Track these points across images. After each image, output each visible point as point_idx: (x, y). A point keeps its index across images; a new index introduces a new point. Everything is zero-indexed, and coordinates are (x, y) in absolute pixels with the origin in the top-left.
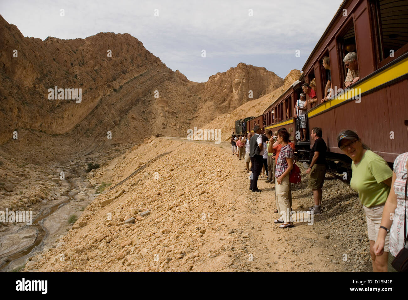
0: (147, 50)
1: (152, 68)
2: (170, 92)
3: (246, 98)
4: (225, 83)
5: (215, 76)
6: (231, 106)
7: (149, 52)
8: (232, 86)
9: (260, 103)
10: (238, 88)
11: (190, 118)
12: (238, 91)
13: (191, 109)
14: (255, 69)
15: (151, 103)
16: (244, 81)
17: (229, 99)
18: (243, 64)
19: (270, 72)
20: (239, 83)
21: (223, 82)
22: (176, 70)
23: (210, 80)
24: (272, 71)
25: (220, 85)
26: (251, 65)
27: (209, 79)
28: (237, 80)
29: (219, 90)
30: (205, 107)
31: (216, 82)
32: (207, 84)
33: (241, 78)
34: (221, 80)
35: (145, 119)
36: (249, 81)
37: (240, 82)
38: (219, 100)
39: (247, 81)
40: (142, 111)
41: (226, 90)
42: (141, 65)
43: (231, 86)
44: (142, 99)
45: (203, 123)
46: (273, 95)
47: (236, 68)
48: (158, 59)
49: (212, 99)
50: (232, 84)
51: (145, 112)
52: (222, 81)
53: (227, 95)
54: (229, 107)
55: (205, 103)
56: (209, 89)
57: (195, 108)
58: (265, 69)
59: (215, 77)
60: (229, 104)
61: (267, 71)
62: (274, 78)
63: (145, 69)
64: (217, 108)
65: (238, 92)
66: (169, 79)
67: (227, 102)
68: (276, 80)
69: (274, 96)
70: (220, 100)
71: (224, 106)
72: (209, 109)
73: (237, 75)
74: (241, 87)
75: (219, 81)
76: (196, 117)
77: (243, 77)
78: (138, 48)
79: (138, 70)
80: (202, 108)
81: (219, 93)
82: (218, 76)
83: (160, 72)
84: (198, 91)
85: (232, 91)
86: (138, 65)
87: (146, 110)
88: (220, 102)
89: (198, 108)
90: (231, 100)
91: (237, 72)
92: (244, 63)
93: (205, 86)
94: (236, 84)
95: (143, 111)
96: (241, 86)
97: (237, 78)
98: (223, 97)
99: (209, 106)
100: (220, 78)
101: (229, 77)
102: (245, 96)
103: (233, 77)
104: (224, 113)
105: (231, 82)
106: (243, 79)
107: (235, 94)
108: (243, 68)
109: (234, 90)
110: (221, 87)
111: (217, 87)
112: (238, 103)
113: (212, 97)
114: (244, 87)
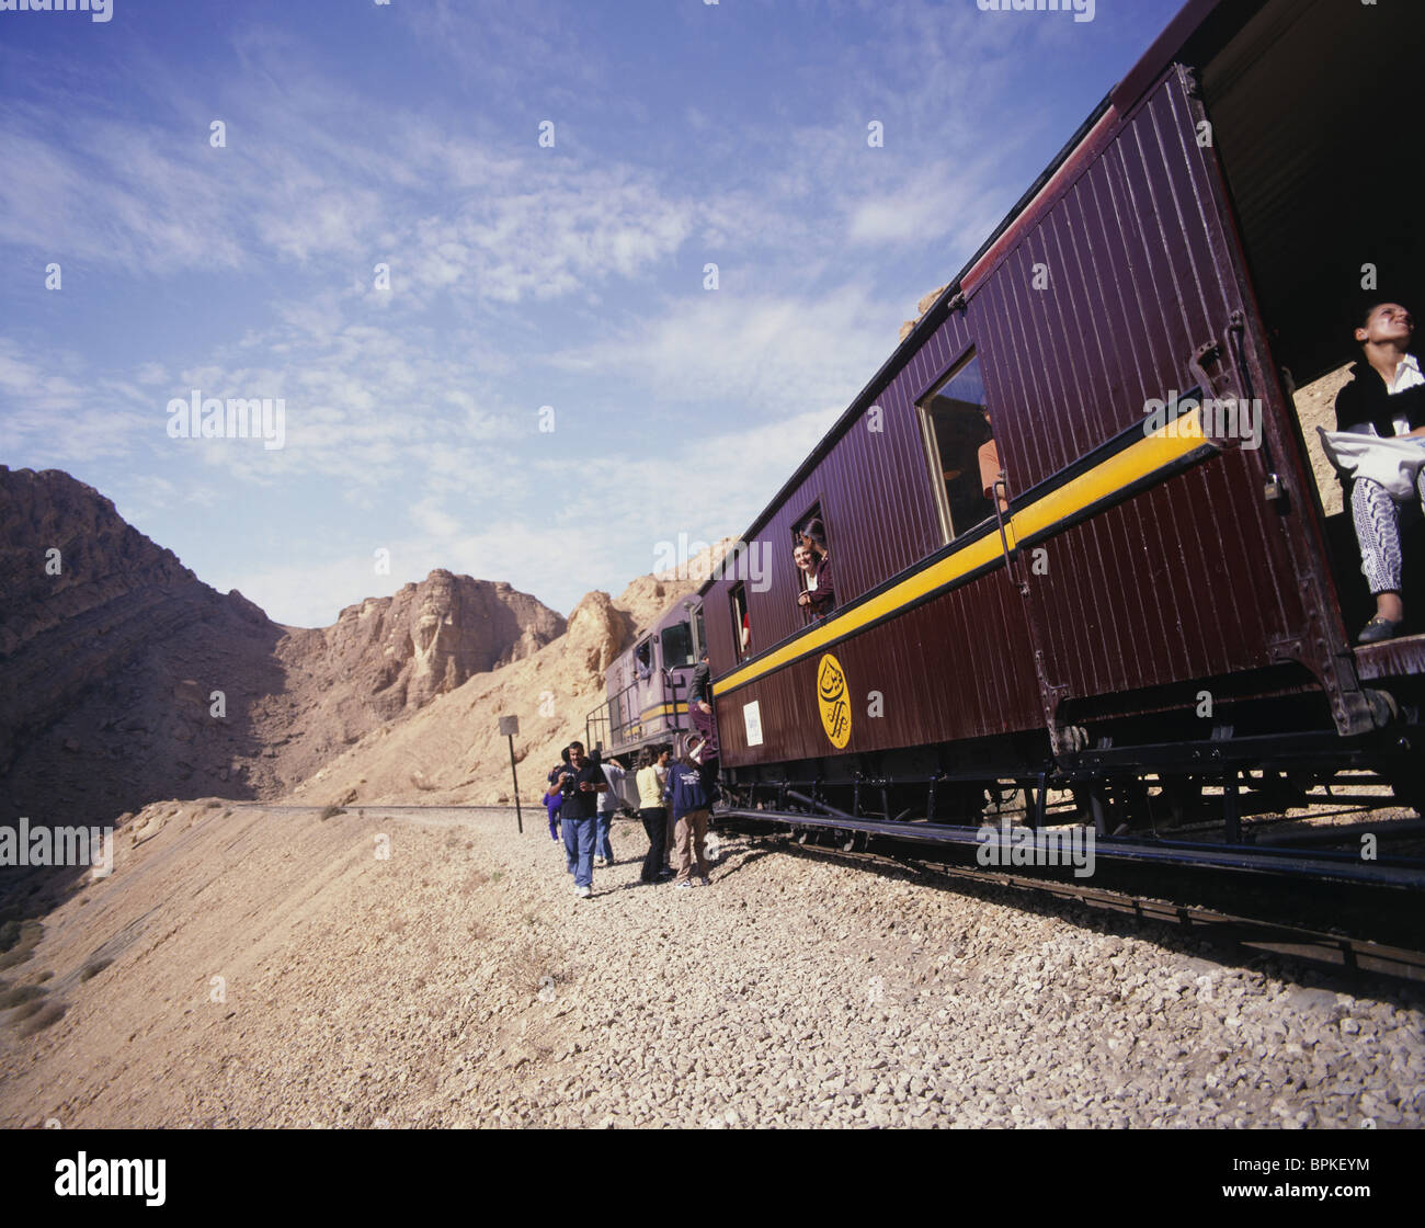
0: (130, 527)
1: (146, 584)
2: (209, 658)
3: (454, 673)
4: (389, 629)
5: (359, 608)
6: (410, 697)
7: (137, 532)
8: (412, 637)
9: (502, 686)
10: (429, 643)
11: (277, 740)
12: (428, 652)
13: (281, 711)
14: (484, 588)
15: (138, 695)
16: (449, 622)
17: (401, 676)
18: (445, 574)
19: (522, 595)
20: (432, 628)
21: (385, 626)
22: (231, 592)
23: (342, 620)
24: (530, 593)
25: (376, 636)
26: (467, 577)
27: (341, 615)
28: (426, 620)
29: (371, 650)
30: (325, 702)
31: (360, 627)
32: (331, 633)
33: (439, 613)
34: (377, 617)
35: (114, 752)
36: (463, 624)
37: (435, 626)
38: (371, 681)
39: (457, 620)
40: (104, 724)
41: (392, 649)
42: (107, 573)
43: (409, 636)
44: (106, 683)
45: (321, 754)
46: (537, 663)
47: (423, 584)
48: (169, 553)
49: (349, 678)
50: (412, 632)
51: (118, 727)
52: (381, 622)
53: (399, 666)
54: (404, 702)
55: (325, 690)
56: (341, 646)
57: (293, 706)
58: (508, 588)
59: (357, 613)
60: (404, 690)
61: (516, 593)
62: (535, 612)
63: (120, 586)
64: (364, 704)
65: (431, 656)
66: (205, 620)
67: (397, 685)
68: (542, 617)
69: (540, 664)
70: (375, 681)
71: (389, 699)
72: (339, 711)
73: (426, 606)
74: (440, 640)
75: (370, 623)
76: (297, 736)
77: (443, 612)
78: (97, 518)
79: (95, 588)
80: (316, 705)
81: (370, 659)
82: (369, 608)
83: (175, 596)
84: (304, 655)
85: (411, 653)
86: (95, 574)
87: (119, 721)
88: (375, 687)
89: (304, 705)
90: (408, 680)
91: (427, 598)
92: (446, 572)
93: (327, 639)
94: (423, 631)
95: (108, 725)
96: (439, 638)
97: (428, 614)
98: (383, 671)
99: (340, 699)
100: (373, 613)
101: (402, 611)
102: (451, 667)
103: (415, 611)
104: (389, 718)
105: (409, 625)
106: (445, 617)
107: (421, 662)
108: (444, 586)
109: (418, 650)
110: (377, 640)
111: (365, 640)
112: (431, 689)
113: (349, 670)
114: (447, 640)
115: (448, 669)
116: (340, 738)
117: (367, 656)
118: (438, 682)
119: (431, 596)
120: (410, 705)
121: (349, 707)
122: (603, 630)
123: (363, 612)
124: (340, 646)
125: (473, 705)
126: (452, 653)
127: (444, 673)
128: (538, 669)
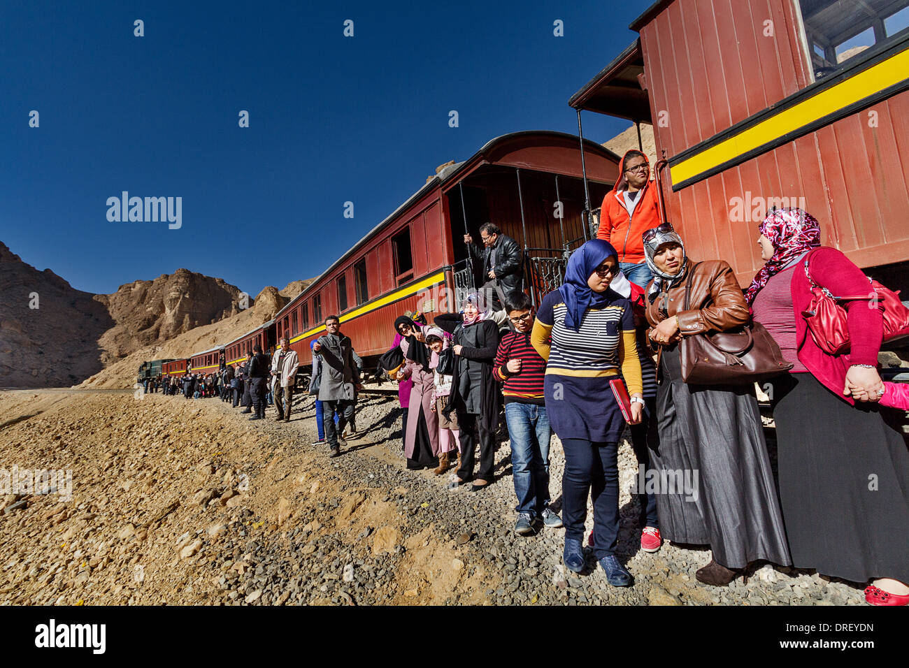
3: (188, 323)
4: (150, 298)
5: (132, 285)
6: (161, 334)
8: (164, 303)
9: (216, 330)
10: (175, 306)
12: (174, 311)
14: (209, 280)
16: (187, 297)
17: (157, 323)
18: (186, 271)
19: (229, 285)
20: (177, 299)
21: (148, 296)
22: (46, 270)
23: (120, 291)
24: (235, 285)
25: (142, 300)
26: (199, 274)
27: (120, 288)
28: (173, 294)
29: (138, 308)
30: (107, 335)
31: (132, 295)
32: (113, 297)
33: (181, 292)
34: (143, 291)
36: (196, 298)
38: (137, 324)
39: (193, 296)
41: (151, 308)
43: (162, 302)
47: (172, 275)
49: (123, 323)
50: (164, 300)
52: (145, 294)
53: (155, 317)
54: (157, 336)
58: (222, 282)
59: (130, 288)
60: (158, 330)
61: (227, 284)
64: (132, 337)
65: (175, 313)
67: (153, 327)
69: (238, 320)
70: (139, 325)
71: (148, 334)
72: (116, 340)
73: (174, 287)
75: (139, 294)
76: (86, 352)
77: (184, 291)
80: (102, 335)
81: (137, 313)
82: (138, 286)
83: (3, 270)
85: (163, 310)
88: (139, 328)
89: (94, 335)
90: (160, 325)
91: (175, 283)
93: (111, 300)
94: (171, 300)
96: (180, 304)
97: (174, 291)
98: (145, 320)
99: (116, 333)
100: (141, 289)
101: (159, 289)
102: (187, 318)
103: (166, 289)
104: (147, 345)
105: (163, 296)
106: (185, 294)
107: (169, 316)
108: (185, 277)
109: (167, 310)
110: (142, 303)
111: (134, 303)
112: (174, 331)
113: (123, 318)
114: (185, 306)
115: (185, 320)
116: (115, 354)
117: (135, 311)
118: (178, 328)
119: (177, 282)
120: (161, 338)
121: (123, 337)
122: (274, 306)
123: (134, 287)
124: (118, 305)
125: (199, 339)
126: (187, 313)
127: (182, 323)
128: (236, 323)
